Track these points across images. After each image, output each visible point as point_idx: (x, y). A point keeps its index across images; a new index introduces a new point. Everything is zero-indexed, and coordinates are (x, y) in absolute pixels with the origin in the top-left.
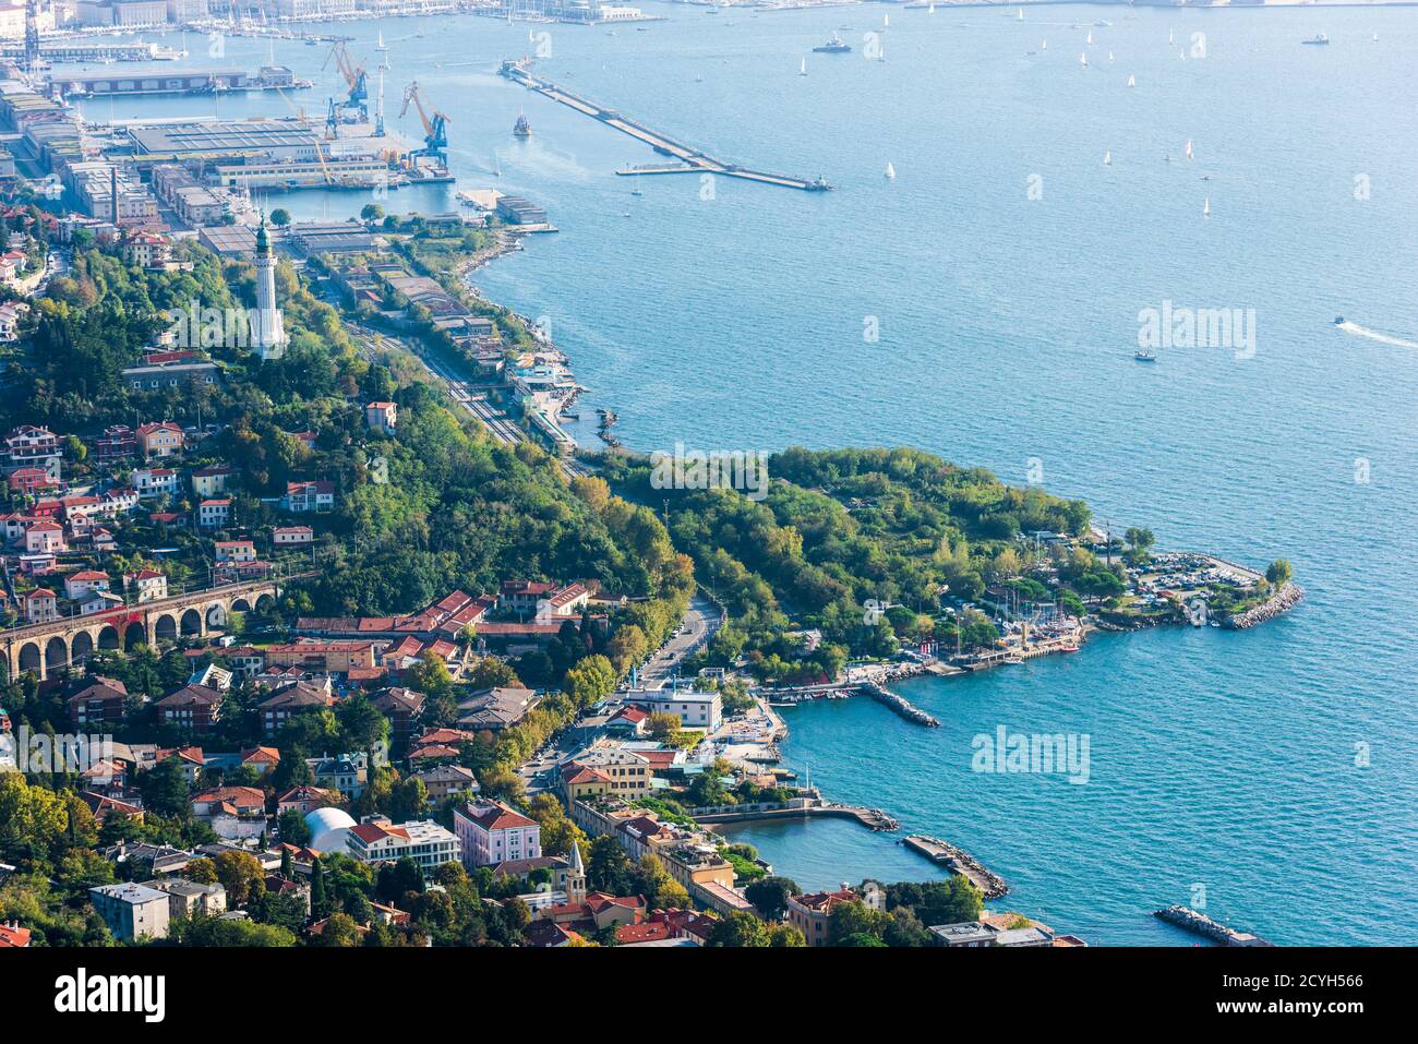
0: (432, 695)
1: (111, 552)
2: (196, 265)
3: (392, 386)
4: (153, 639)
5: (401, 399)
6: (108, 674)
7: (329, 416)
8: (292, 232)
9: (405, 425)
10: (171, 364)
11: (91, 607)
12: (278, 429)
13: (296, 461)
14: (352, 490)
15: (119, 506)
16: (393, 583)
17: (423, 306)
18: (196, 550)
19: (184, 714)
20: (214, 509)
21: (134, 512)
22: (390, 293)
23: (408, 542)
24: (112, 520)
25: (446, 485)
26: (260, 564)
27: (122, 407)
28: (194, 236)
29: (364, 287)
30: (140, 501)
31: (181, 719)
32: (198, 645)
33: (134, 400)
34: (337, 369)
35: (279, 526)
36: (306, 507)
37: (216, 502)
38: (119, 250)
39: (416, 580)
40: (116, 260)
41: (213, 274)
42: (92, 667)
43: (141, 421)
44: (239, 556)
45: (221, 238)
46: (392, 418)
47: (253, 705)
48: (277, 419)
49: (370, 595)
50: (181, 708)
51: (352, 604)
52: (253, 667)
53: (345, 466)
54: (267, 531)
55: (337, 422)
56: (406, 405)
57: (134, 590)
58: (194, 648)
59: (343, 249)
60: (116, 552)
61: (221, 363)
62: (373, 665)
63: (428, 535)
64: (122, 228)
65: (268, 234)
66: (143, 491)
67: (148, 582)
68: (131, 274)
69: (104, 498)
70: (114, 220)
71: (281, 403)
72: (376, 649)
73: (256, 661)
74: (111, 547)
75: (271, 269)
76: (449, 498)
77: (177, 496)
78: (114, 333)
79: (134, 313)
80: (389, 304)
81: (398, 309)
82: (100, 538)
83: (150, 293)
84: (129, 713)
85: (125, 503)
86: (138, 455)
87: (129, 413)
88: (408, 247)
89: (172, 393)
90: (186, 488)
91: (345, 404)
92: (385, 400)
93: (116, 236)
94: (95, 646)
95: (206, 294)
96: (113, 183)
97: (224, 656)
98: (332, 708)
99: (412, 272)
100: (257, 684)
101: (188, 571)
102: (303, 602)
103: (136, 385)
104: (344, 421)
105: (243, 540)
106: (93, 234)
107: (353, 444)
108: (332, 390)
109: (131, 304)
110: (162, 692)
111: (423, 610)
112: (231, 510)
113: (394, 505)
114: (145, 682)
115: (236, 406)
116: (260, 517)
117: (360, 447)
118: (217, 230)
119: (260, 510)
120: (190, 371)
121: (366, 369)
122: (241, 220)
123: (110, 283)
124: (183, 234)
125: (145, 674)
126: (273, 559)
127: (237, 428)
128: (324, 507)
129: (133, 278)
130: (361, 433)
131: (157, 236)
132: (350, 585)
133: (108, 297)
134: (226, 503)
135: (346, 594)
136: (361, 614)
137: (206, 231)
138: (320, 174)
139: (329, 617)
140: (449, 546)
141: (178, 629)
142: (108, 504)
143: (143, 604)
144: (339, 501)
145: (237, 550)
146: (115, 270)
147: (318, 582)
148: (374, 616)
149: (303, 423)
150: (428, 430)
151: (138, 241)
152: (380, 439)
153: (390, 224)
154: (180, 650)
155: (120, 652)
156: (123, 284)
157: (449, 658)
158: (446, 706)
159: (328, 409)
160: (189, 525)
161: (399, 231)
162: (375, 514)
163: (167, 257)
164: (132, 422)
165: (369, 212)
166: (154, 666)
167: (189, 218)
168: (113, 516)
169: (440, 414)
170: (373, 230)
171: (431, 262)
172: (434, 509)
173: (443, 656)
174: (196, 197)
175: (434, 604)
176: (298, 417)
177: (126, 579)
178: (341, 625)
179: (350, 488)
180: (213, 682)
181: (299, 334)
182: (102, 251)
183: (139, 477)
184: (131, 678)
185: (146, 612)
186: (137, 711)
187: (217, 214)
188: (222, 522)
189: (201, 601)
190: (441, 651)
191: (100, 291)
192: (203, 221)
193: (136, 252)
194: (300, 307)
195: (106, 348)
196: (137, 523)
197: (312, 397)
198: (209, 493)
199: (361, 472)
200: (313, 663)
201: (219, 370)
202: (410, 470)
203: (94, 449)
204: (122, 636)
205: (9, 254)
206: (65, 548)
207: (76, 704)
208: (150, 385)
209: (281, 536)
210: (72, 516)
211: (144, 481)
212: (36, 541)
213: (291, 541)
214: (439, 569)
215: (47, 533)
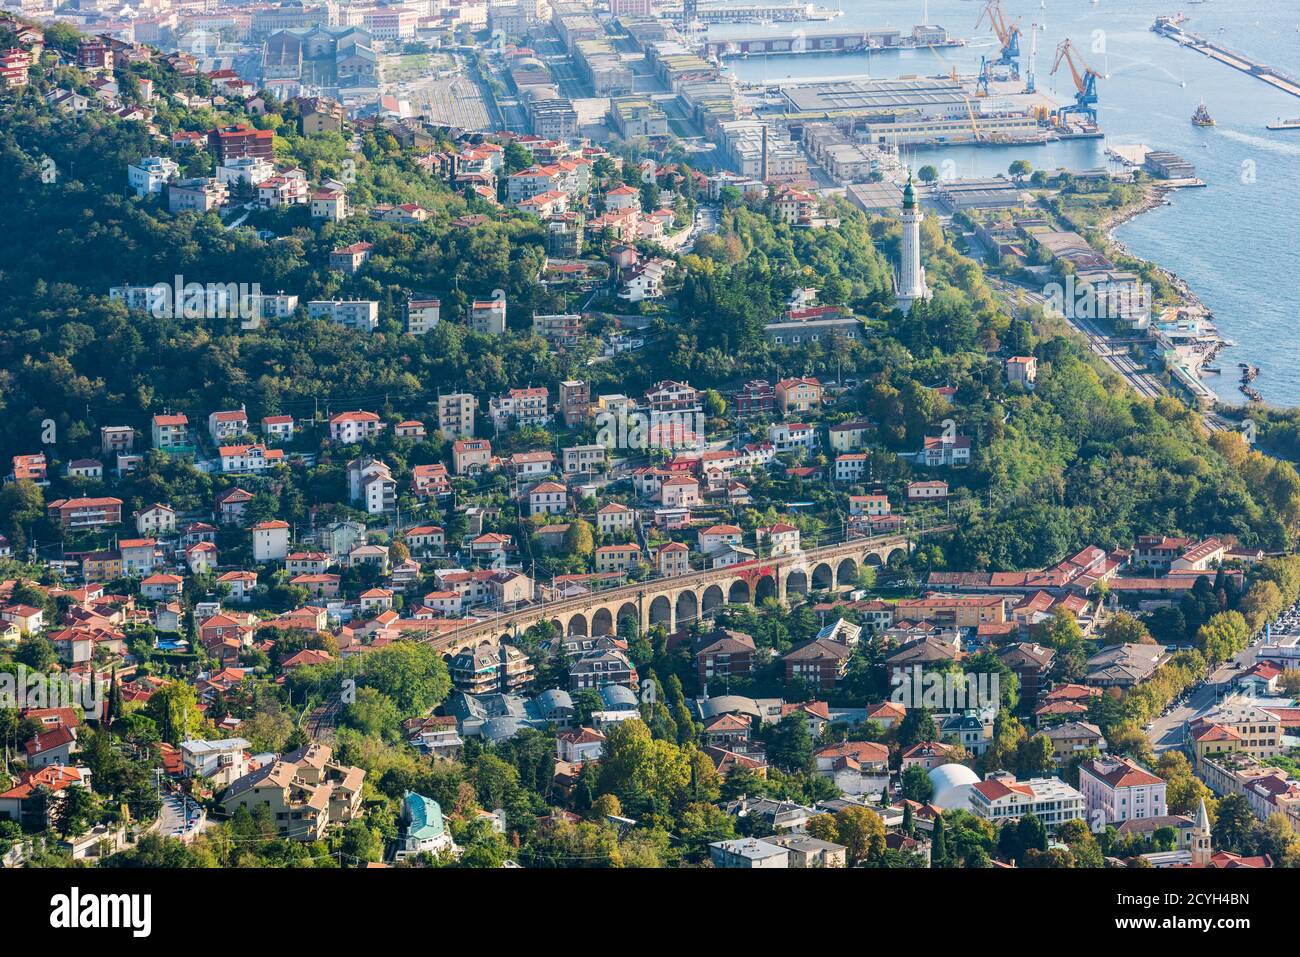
0: (1063, 650)
1: (744, 506)
2: (843, 222)
3: (1033, 340)
4: (783, 593)
5: (1042, 354)
6: (736, 627)
7: (969, 371)
8: (939, 188)
9: (1045, 380)
10: (814, 320)
11: (723, 561)
12: (917, 383)
13: (934, 415)
14: (989, 445)
15: (756, 460)
16: (1027, 538)
17: (1066, 261)
18: (831, 505)
19: (811, 668)
20: (850, 464)
21: (772, 467)
22: (1035, 248)
23: (1042, 496)
24: (748, 475)
25: (1084, 441)
26: (894, 518)
27: (763, 362)
28: (842, 192)
29: (1009, 243)
30: (777, 456)
31: (808, 673)
32: (828, 600)
33: (775, 356)
34: (978, 324)
35: (914, 480)
36: (942, 461)
37: (852, 456)
38: (767, 207)
39: (1050, 535)
40: (763, 217)
41: (859, 231)
42: (721, 621)
43: (781, 376)
44: (873, 511)
45: (869, 195)
46: (1032, 373)
47: (880, 660)
48: (916, 374)
49: (1003, 550)
50: (808, 663)
51: (984, 558)
52: (882, 621)
53: (983, 421)
54: (901, 485)
55: (976, 377)
56: (1047, 359)
57: (767, 544)
58: (824, 602)
59: (989, 205)
60: (750, 506)
61: (863, 319)
62: (1004, 619)
63: (1063, 490)
64: (771, 186)
65: (915, 190)
66: (780, 446)
67: (781, 536)
68: (777, 231)
69: (742, 452)
70: (763, 177)
71: (921, 358)
72: (1007, 603)
73: (886, 616)
74: (745, 501)
75: (917, 225)
76: (1086, 453)
77: (814, 450)
78: (758, 289)
79: (779, 269)
80: (1034, 260)
81: (1042, 264)
82: (734, 492)
83: (796, 249)
84: (757, 667)
85: (760, 458)
86: (777, 410)
87: (770, 369)
88: (1055, 203)
89: (813, 349)
90: (823, 443)
91: (985, 359)
92: (1026, 354)
93: (765, 194)
94: (726, 600)
95: (851, 251)
96: (764, 142)
97: (854, 611)
98: (960, 664)
99: (1057, 227)
100: (886, 639)
101: (821, 525)
102: (935, 556)
103: (778, 343)
104: (983, 376)
105: (877, 494)
106: (741, 191)
107: (991, 399)
108: (973, 344)
109: (776, 261)
110: (790, 646)
111: (1055, 565)
112: (866, 464)
113: (1030, 459)
114: (774, 637)
115: (877, 361)
116: (895, 471)
117: (999, 402)
118: (864, 187)
119: (896, 465)
120: (832, 327)
121: (1007, 323)
122: (888, 176)
123: (757, 240)
124: (829, 192)
125: (774, 628)
126: (907, 513)
127: (876, 383)
128: (960, 462)
129: (779, 234)
130: (1000, 388)
131: (805, 193)
132: (983, 540)
133: (754, 253)
134: (863, 457)
135: (978, 549)
136: (993, 568)
137: (853, 188)
138: (969, 130)
139: (961, 571)
140: (1085, 500)
141: (809, 584)
142: (745, 458)
143: (775, 558)
144: (975, 456)
145: (872, 505)
146: (762, 226)
147: (952, 536)
148: (1007, 571)
149: (943, 377)
150: (1067, 384)
151: (785, 198)
152: (1019, 394)
153: (1037, 179)
154: (810, 604)
155: (750, 606)
156: (769, 240)
157: (1080, 614)
158: (1075, 661)
159: (968, 363)
160: (825, 479)
161: (1046, 187)
162: (1011, 469)
163: (814, 213)
164: (772, 377)
165: (1017, 168)
166: (783, 620)
167: (837, 175)
168: (749, 470)
169: (1080, 369)
170: (1021, 186)
171: (1077, 217)
172: (1071, 464)
173: (1074, 612)
174: (845, 155)
175: (1067, 559)
176: (938, 371)
177: (759, 533)
178: (972, 579)
179: (987, 443)
180: (842, 637)
181: (942, 289)
182: (749, 209)
183: (776, 431)
184: (760, 631)
185: (778, 566)
186: (765, 665)
187: (865, 171)
188: (857, 477)
189: (833, 555)
190: (1073, 606)
191: (746, 247)
192: (851, 178)
193: (784, 210)
194: (943, 262)
195: (749, 303)
196: (773, 477)
197: (952, 352)
198: (846, 448)
199: (999, 426)
200: (943, 617)
201: (861, 326)
202: (1048, 425)
203: (734, 403)
204: (753, 591)
205: (658, 212)
206: (700, 502)
207: (704, 658)
208: (791, 340)
209: (915, 490)
210: (709, 470)
211: (781, 435)
212: (671, 495)
213: (926, 495)
214: (1074, 524)
215: (684, 487)
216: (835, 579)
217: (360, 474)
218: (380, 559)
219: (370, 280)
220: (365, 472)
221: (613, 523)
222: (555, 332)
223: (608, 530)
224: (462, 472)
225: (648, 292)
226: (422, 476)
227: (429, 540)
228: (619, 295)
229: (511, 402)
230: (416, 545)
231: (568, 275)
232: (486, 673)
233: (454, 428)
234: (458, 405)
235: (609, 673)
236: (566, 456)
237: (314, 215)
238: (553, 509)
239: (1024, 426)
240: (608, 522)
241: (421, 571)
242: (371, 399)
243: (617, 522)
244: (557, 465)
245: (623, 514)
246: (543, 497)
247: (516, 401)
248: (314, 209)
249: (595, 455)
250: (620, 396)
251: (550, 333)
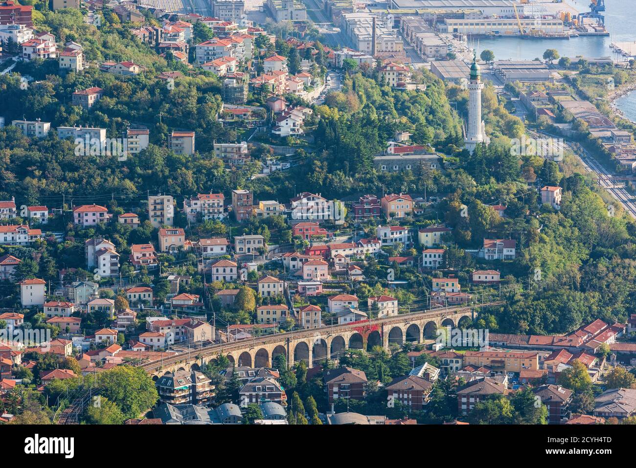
0: (578, 391)
1: (360, 282)
2: (428, 87)
3: (559, 175)
4: (386, 343)
5: (565, 185)
6: (354, 366)
7: (515, 195)
8: (495, 66)
9: (567, 203)
10: (408, 154)
11: (345, 320)
12: (479, 202)
13: (491, 224)
14: (528, 247)
15: (368, 250)
16: (554, 312)
17: (583, 121)
18: (419, 284)
19: (406, 396)
20: (433, 256)
21: (379, 255)
22: (561, 111)
23: (565, 284)
24: (362, 260)
25: (594, 247)
26: (463, 295)
27: (373, 182)
28: (427, 66)
29: (543, 107)
30: (382, 248)
31: (403, 399)
32: (417, 349)
33: (381, 178)
34: (521, 162)
35: (477, 269)
36: (496, 257)
37: (434, 251)
38: (375, 75)
39: (570, 311)
40: (373, 81)
41: (439, 93)
42: (343, 361)
43: (385, 192)
44: (448, 289)
45: (447, 69)
46: (558, 198)
47: (453, 392)
48: (478, 195)
49: (538, 320)
50: (403, 392)
51: (524, 325)
52: (454, 365)
53: (524, 230)
54: (468, 272)
55: (520, 199)
56: (568, 189)
57: (375, 309)
58: (414, 350)
59: (530, 79)
60: (364, 282)
61: (442, 155)
62: (538, 368)
63: (579, 280)
64: (378, 60)
65: (478, 67)
66: (385, 241)
67: (385, 304)
68: (383, 92)
69: (358, 244)
70: (373, 53)
71: (482, 184)
72: (540, 357)
73: (457, 362)
74: (360, 278)
75: (479, 91)
76: (595, 255)
77: (408, 245)
78: (370, 131)
79: (384, 118)
80: (560, 119)
81: (566, 122)
82: (353, 272)
83: (395, 105)
84: (368, 393)
85: (371, 249)
86: (383, 217)
87: (377, 187)
88: (575, 80)
89: (407, 174)
90: (414, 240)
91: (526, 187)
92: (554, 185)
93: (374, 65)
94: (347, 347)
95: (434, 107)
96: (374, 29)
97: (435, 357)
98: (508, 397)
99: (576, 97)
100: (457, 378)
101: (413, 297)
102: (491, 322)
103: (383, 169)
104: (525, 198)
105: (451, 277)
106: (358, 63)
107: (530, 215)
108: (518, 176)
109: (382, 112)
110: (391, 380)
111: (573, 332)
112: (444, 257)
113: (557, 258)
114: (380, 373)
115: (451, 185)
116: (464, 262)
117: (535, 217)
118: (444, 63)
119: (464, 258)
120: (420, 160)
121: (542, 163)
122: (460, 56)
123: (369, 97)
124: (420, 65)
125: (380, 367)
126: (472, 292)
127: (451, 200)
128: (508, 257)
129: (384, 94)
130: (536, 207)
131: (402, 66)
132: (524, 312)
133: (367, 106)
134: (441, 251)
135: (521, 318)
136: (531, 332)
137: (436, 64)
138: (516, 27)
139: (508, 333)
140: (594, 288)
141: (404, 338)
142: (360, 249)
143: (381, 319)
144: (519, 254)
145: (447, 285)
146: (372, 88)
147: (502, 309)
148: (540, 334)
149: (497, 199)
150: (583, 206)
151: (388, 68)
152: (550, 212)
153: (563, 63)
154: (405, 351)
155: (364, 351)
156: (377, 98)
157: (590, 366)
158: (587, 399)
159: (514, 190)
160: (415, 265)
161: (569, 69)
162: (543, 265)
163: (408, 80)
164: (379, 193)
165: (549, 55)
166: (386, 362)
167: (424, 54)
168: (363, 257)
169: (592, 197)
170: (551, 67)
171: (590, 91)
172: (585, 262)
173: (586, 365)
174: (430, 40)
175: (582, 328)
176: (493, 194)
177: (370, 301)
178: (516, 339)
179: (527, 245)
180: (426, 375)
181: (496, 137)
182: (364, 75)
183: (382, 231)
184: (370, 369)
185: (383, 325)
186: (374, 392)
187: (444, 52)
188: (437, 265)
189: (421, 318)
190: (585, 361)
191: (361, 101)
192: (434, 56)
193: (387, 76)
194: (498, 118)
195: (363, 141)
196: (379, 262)
197: (504, 181)
198: (430, 244)
199: (535, 235)
200: (496, 365)
201: (440, 160)
202: (569, 235)
203: (352, 210)
204: (365, 340)
205: (300, 75)
206: (329, 278)
207: (332, 386)
208: (392, 168)
209: (478, 276)
210: (335, 256)
211: (385, 234)
212: (309, 272)
213: (485, 280)
214: (586, 304)
215: (318, 267)
216: (422, 335)
217: (94, 249)
218: (109, 308)
219: (100, 113)
220: (98, 248)
221: (269, 290)
222: (229, 155)
223: (266, 294)
224: (165, 250)
225: (293, 130)
226: (137, 252)
227: (142, 296)
228: (273, 131)
229: (199, 202)
230: (133, 299)
231: (238, 116)
232: (182, 390)
233: (159, 219)
234: (162, 203)
235: (267, 393)
236: (237, 242)
237: (61, 66)
238: (228, 278)
239: (553, 235)
240: (266, 289)
241: (137, 317)
242: (102, 197)
243: (272, 289)
244: (231, 248)
245: (276, 284)
246: (221, 270)
247: (202, 202)
248: (61, 62)
249: (256, 242)
250: (274, 202)
251: (225, 156)
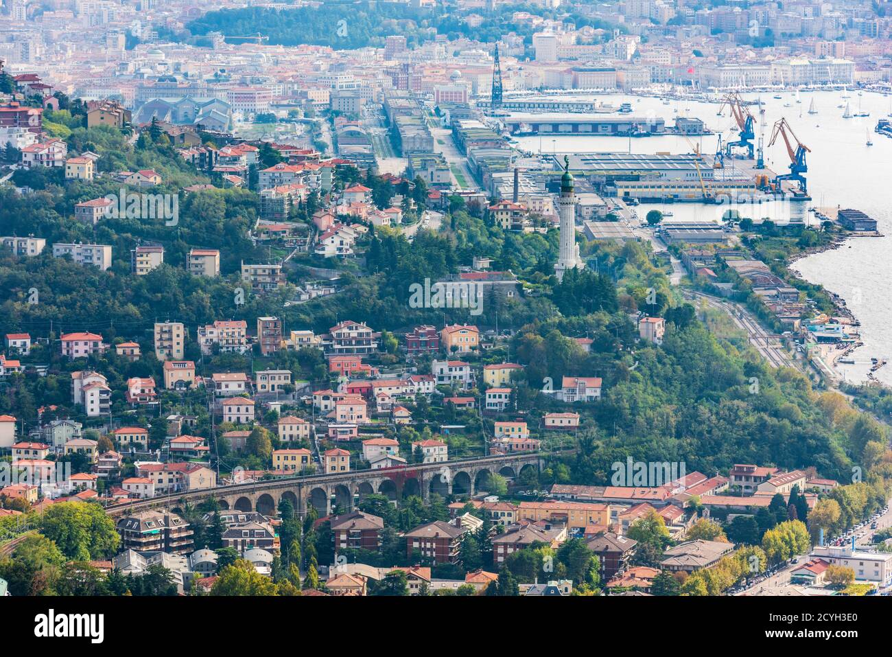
1: (405, 425)
4: (427, 494)
5: (670, 317)
7: (606, 327)
9: (671, 337)
10: (480, 280)
11: (379, 466)
12: (560, 334)
13: (572, 360)
14: (615, 385)
18: (479, 429)
19: (428, 545)
20: (498, 395)
21: (433, 396)
23: (656, 428)
24: (412, 401)
26: (530, 441)
27: (433, 311)
30: (437, 387)
31: (425, 549)
35: (551, 412)
36: (576, 398)
37: (500, 390)
40: (480, 221)
43: (447, 323)
44: (515, 435)
48: (561, 327)
50: (426, 541)
51: (603, 476)
53: (613, 366)
54: (540, 415)
55: (613, 332)
56: (674, 321)
57: (420, 455)
60: (410, 426)
61: (524, 282)
62: (608, 523)
63: (675, 424)
66: (441, 379)
67: (432, 449)
69: (407, 383)
71: (568, 315)
74: (406, 421)
77: (469, 384)
82: (398, 414)
85: (424, 387)
86: (441, 349)
90: (477, 379)
92: (657, 316)
93: (485, 204)
102: (560, 472)
104: (618, 331)
105: (519, 421)
107: (623, 350)
112: (512, 397)
113: (651, 400)
115: (529, 315)
117: (630, 353)
120: (493, 284)
126: (542, 438)
127: (527, 333)
128: (591, 399)
132: (601, 461)
134: (509, 391)
135: (597, 468)
136: (607, 484)
139: (580, 484)
140: (692, 433)
141: (449, 487)
142: (410, 388)
143: (425, 465)
144: (605, 395)
145: (513, 430)
147: (576, 458)
149: (583, 331)
150: (688, 341)
151: (501, 206)
154: (447, 503)
155: (397, 503)
157: (675, 522)
158: (651, 549)
159: (606, 321)
160: (476, 408)
162: (633, 406)
163: (525, 221)
164: (439, 323)
168: (413, 397)
176: (580, 326)
177: (414, 446)
178: (589, 491)
183: (437, 366)
188: (503, 407)
189: (472, 465)
190: (669, 515)
193: (500, 216)
196: (433, 404)
197: (594, 311)
198: (496, 383)
199: (627, 372)
200: (557, 518)
201: (519, 287)
202: (670, 374)
203: (403, 340)
204: (400, 490)
205: (389, 210)
206: (368, 421)
207: (339, 533)
209: (551, 420)
210: (378, 395)
211: (442, 370)
212: (344, 413)
213: (560, 425)
214: (681, 452)
215: (354, 407)
216: (473, 486)
217: (82, 383)
218: (90, 451)
219: (107, 228)
220: (86, 382)
221: (291, 433)
222: (259, 279)
223: (288, 439)
224: (170, 387)
225: (340, 250)
226: (136, 386)
227: (134, 439)
228: (316, 251)
229: (216, 332)
230: (123, 442)
231: (275, 233)
232: (151, 534)
233: (166, 351)
234: (170, 332)
235: (255, 540)
236: (259, 377)
237: (67, 176)
238: (243, 420)
239: (648, 372)
240: (288, 432)
241: (123, 460)
242: (101, 323)
243: (295, 432)
244: (251, 387)
245: (300, 426)
246: (234, 409)
247: (220, 331)
248: (67, 171)
249: (282, 377)
250: (309, 332)
251: (255, 280)
